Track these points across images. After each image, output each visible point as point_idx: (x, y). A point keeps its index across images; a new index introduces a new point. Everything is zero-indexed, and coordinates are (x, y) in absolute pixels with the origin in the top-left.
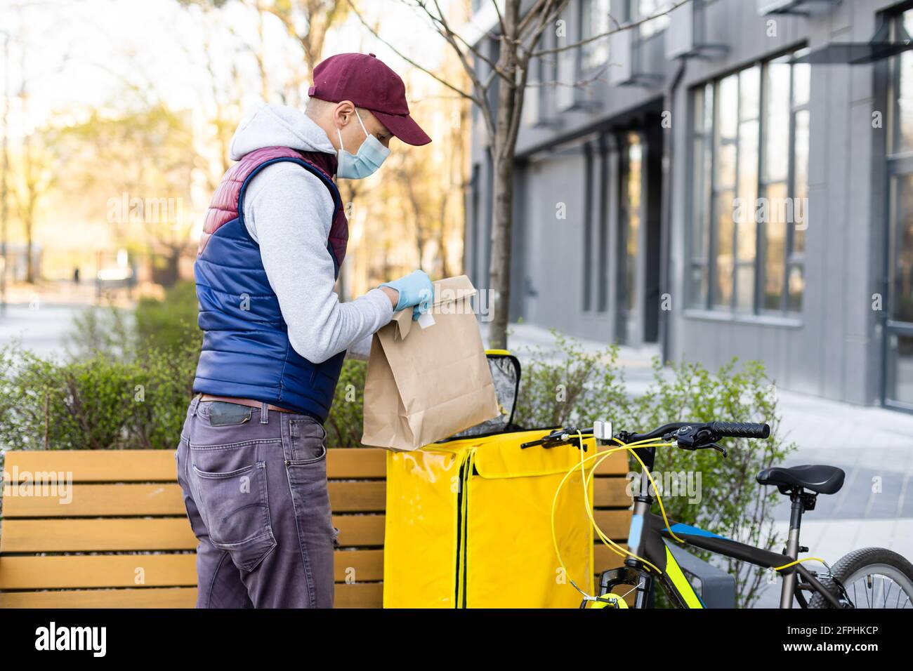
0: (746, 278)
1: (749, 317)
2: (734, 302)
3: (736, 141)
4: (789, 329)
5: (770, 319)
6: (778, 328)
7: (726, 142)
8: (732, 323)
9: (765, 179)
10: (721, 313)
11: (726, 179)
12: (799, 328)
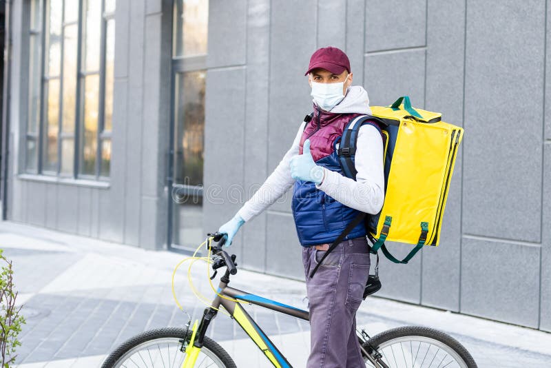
0: (68, 148)
1: (72, 181)
2: (59, 168)
3: (62, 39)
4: (100, 189)
5: (87, 181)
6: (92, 188)
7: (53, 38)
8: (57, 184)
9: (83, 71)
10: (49, 177)
11: (53, 69)
12: (109, 188)
